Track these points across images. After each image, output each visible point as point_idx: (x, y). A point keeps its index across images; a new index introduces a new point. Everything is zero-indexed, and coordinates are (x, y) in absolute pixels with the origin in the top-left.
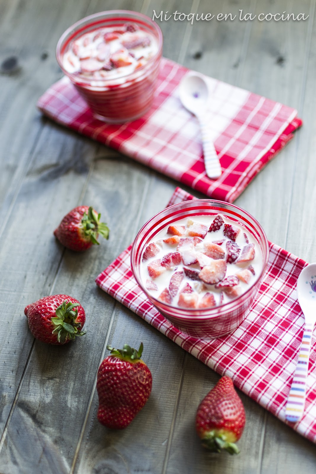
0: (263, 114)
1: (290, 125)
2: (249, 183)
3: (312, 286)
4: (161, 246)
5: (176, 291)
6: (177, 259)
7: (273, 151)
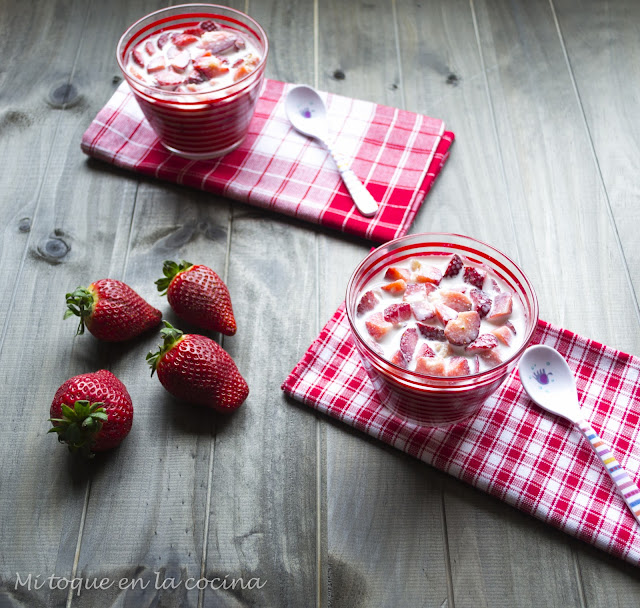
0: (404, 128)
1: (442, 140)
2: (414, 218)
3: (537, 379)
4: (381, 296)
5: (411, 355)
6: (406, 311)
7: (432, 175)
